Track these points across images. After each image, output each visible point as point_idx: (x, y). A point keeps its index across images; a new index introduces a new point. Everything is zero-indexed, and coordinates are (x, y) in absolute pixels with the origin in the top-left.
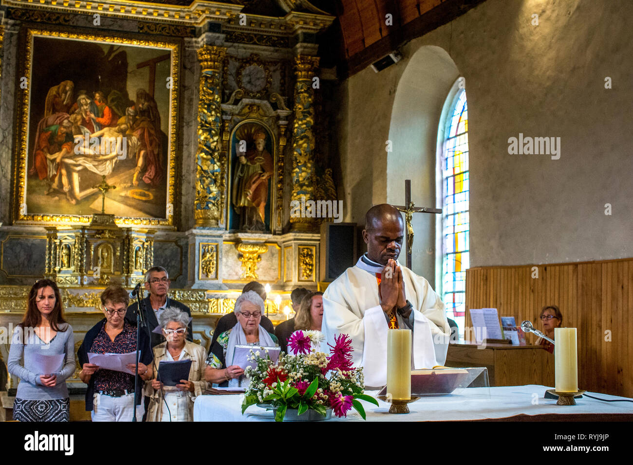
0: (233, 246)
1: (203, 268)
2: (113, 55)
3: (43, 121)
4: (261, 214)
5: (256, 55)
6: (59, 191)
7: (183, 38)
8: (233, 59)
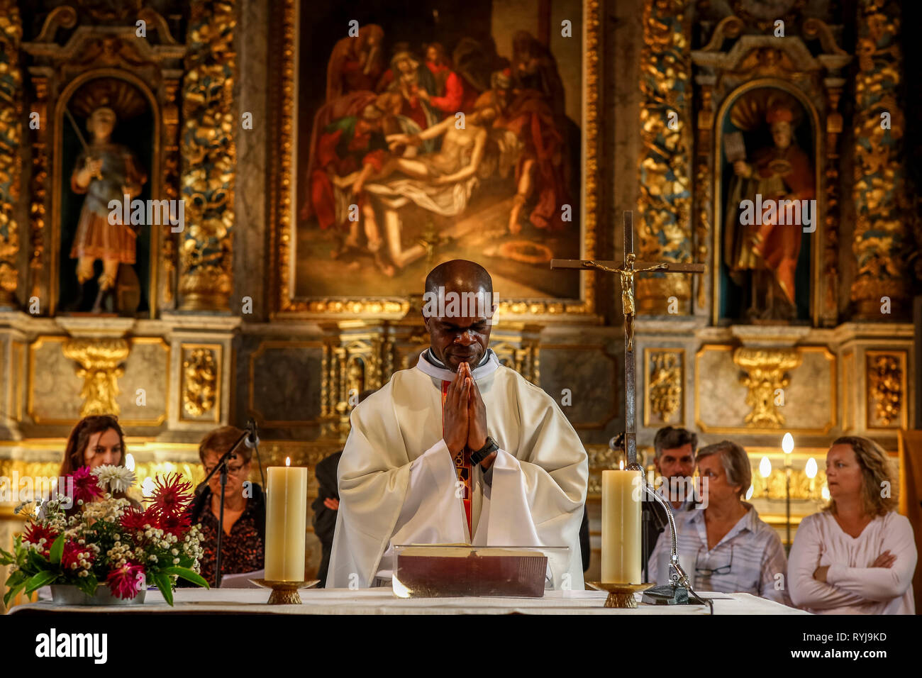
0: (728, 355)
1: (653, 402)
3: (325, 111)
6: (359, 251)
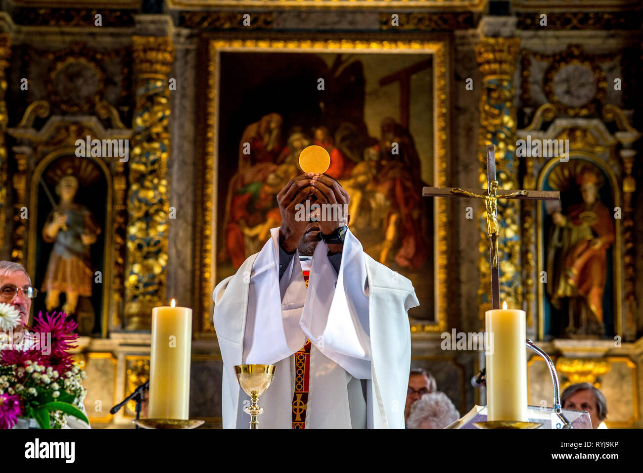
2: (341, 69)
3: (237, 180)
4: (595, 306)
5: (578, 46)
7: (452, 31)
8: (538, 57)
